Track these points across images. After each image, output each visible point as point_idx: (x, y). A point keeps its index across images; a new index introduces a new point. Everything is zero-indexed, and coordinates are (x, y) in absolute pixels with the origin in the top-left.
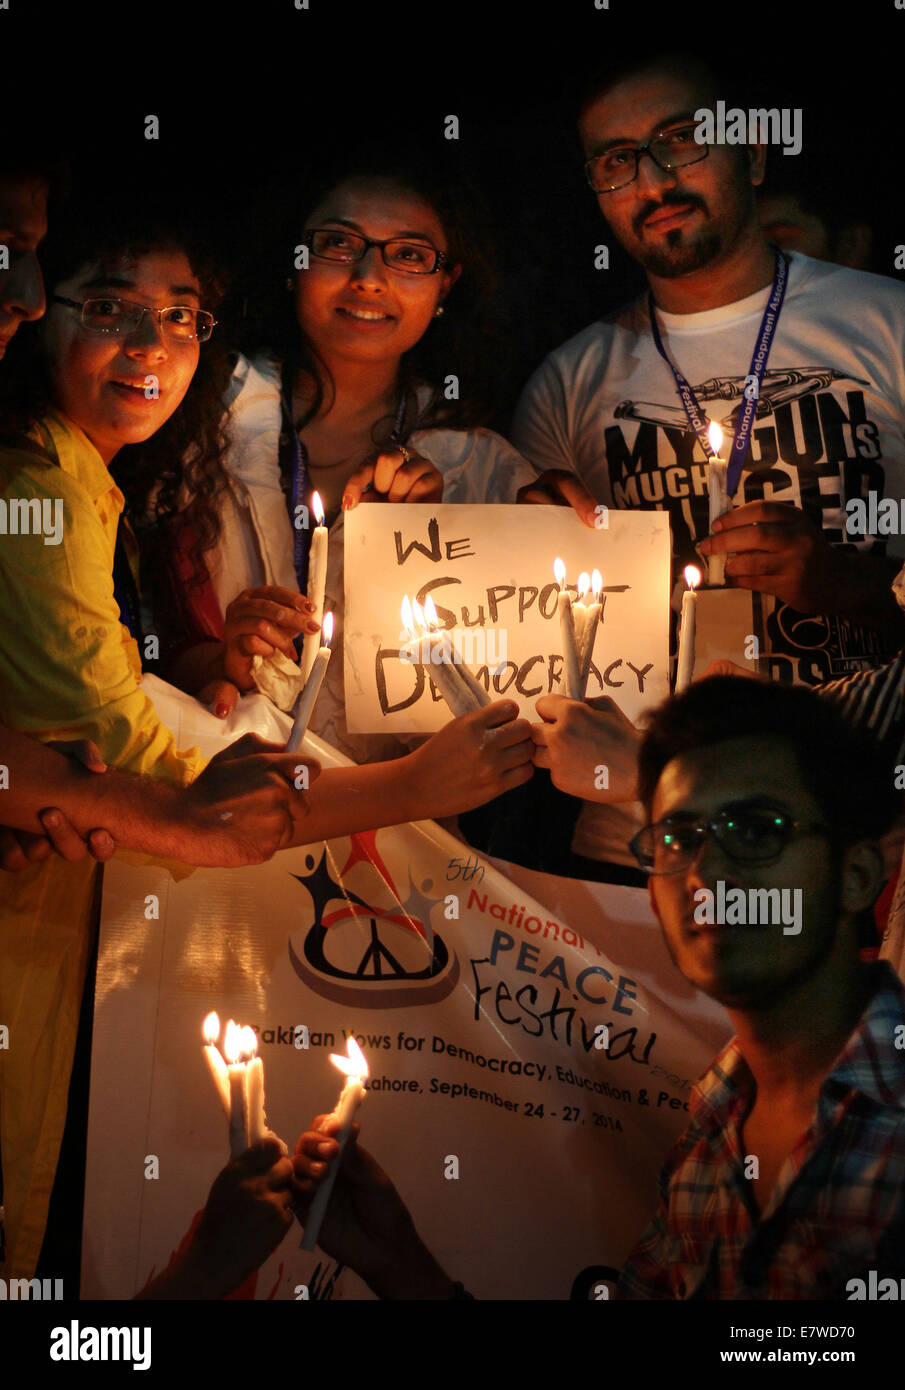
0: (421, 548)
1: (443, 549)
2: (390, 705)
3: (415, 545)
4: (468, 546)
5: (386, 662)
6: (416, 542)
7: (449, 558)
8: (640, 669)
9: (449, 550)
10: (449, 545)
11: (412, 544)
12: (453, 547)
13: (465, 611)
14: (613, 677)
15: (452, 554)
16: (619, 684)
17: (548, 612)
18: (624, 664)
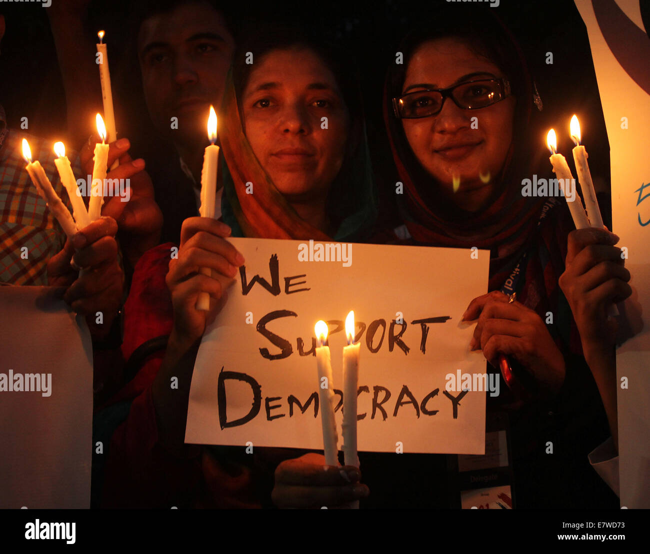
0: (263, 282)
1: (282, 284)
2: (228, 421)
3: (257, 279)
4: (305, 282)
5: (228, 382)
6: (258, 276)
7: (287, 292)
8: (455, 396)
9: (288, 285)
10: (287, 280)
11: (255, 277)
12: (292, 282)
13: (300, 341)
14: (429, 407)
15: (291, 289)
16: (433, 413)
17: (375, 346)
18: (440, 393)
